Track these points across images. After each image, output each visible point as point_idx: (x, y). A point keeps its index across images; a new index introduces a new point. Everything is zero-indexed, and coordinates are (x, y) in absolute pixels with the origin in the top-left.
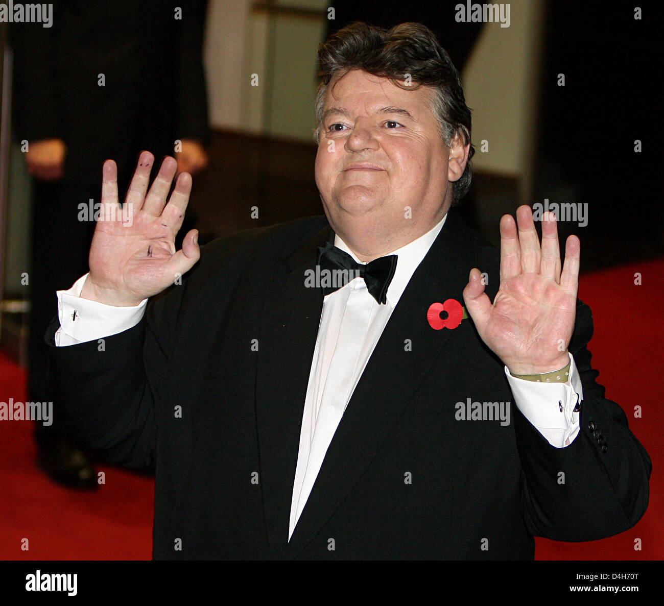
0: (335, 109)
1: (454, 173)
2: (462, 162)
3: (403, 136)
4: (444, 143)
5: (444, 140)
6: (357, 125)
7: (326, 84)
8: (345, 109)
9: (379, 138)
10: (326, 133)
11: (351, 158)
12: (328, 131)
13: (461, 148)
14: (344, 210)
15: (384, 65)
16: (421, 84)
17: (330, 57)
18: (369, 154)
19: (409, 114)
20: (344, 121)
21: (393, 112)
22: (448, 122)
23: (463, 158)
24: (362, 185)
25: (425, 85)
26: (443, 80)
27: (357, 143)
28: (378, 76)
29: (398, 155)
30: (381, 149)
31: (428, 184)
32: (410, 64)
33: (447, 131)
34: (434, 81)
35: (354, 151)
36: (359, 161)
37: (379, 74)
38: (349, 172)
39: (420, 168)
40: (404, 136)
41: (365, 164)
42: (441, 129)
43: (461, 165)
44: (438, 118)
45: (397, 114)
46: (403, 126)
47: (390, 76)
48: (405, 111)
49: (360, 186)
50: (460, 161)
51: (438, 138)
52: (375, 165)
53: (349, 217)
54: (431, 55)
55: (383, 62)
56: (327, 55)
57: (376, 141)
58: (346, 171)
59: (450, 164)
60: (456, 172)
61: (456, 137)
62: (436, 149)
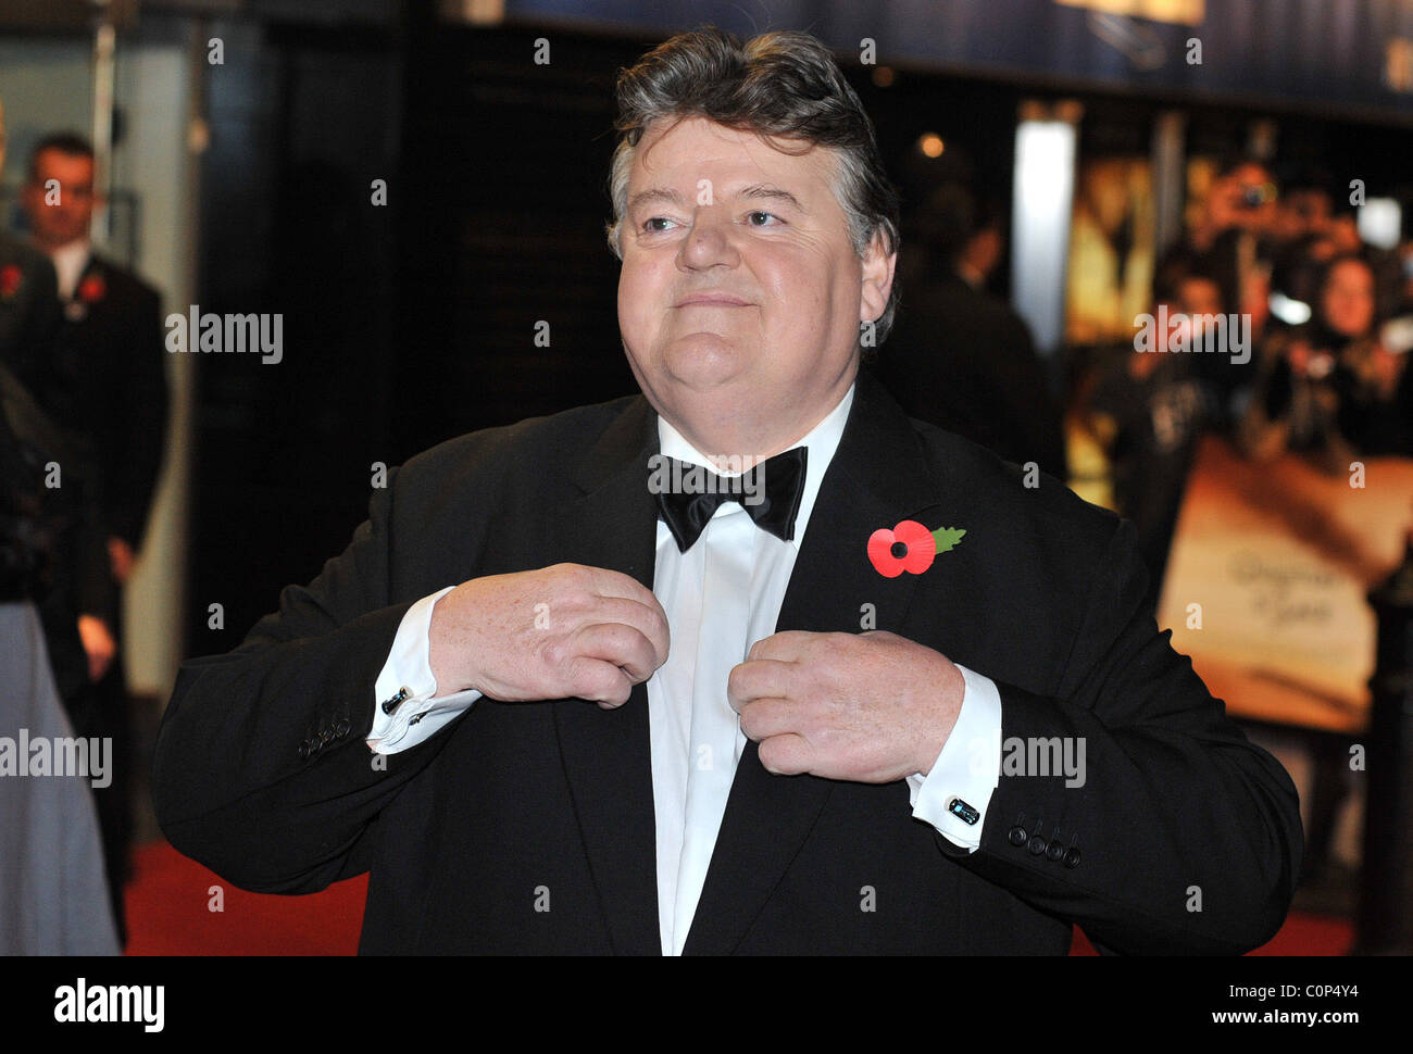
0: (655, 191)
1: (871, 307)
2: (885, 284)
3: (783, 240)
4: (856, 252)
5: (855, 247)
6: (698, 220)
7: (634, 146)
8: (674, 191)
9: (740, 245)
10: (638, 235)
11: (689, 282)
12: (642, 231)
13: (882, 259)
14: (679, 380)
15: (748, 108)
16: (814, 144)
17: (642, 93)
18: (722, 274)
19: (794, 199)
20: (673, 213)
21: (765, 196)
22: (863, 212)
23: (885, 279)
24: (711, 332)
25: (821, 145)
26: (853, 136)
27: (700, 253)
28: (737, 129)
29: (776, 276)
30: (743, 265)
31: (830, 328)
32: (793, 107)
33: (860, 231)
34: (836, 137)
35: (692, 269)
36: (704, 289)
37: (739, 125)
38: (686, 309)
39: (817, 300)
40: (786, 241)
41: (713, 294)
42: (850, 226)
43: (883, 292)
44: (845, 205)
45: (772, 199)
46: (784, 222)
47: (758, 129)
48: (787, 194)
49: (708, 334)
50: (880, 283)
51: (846, 244)
52: (734, 295)
53: (688, 392)
54: (829, 92)
55: (745, 104)
56: (637, 91)
57: (734, 250)
58: (679, 307)
59: (863, 293)
60: (874, 305)
61: (874, 240)
62: (843, 265)
